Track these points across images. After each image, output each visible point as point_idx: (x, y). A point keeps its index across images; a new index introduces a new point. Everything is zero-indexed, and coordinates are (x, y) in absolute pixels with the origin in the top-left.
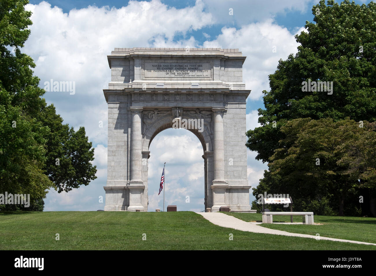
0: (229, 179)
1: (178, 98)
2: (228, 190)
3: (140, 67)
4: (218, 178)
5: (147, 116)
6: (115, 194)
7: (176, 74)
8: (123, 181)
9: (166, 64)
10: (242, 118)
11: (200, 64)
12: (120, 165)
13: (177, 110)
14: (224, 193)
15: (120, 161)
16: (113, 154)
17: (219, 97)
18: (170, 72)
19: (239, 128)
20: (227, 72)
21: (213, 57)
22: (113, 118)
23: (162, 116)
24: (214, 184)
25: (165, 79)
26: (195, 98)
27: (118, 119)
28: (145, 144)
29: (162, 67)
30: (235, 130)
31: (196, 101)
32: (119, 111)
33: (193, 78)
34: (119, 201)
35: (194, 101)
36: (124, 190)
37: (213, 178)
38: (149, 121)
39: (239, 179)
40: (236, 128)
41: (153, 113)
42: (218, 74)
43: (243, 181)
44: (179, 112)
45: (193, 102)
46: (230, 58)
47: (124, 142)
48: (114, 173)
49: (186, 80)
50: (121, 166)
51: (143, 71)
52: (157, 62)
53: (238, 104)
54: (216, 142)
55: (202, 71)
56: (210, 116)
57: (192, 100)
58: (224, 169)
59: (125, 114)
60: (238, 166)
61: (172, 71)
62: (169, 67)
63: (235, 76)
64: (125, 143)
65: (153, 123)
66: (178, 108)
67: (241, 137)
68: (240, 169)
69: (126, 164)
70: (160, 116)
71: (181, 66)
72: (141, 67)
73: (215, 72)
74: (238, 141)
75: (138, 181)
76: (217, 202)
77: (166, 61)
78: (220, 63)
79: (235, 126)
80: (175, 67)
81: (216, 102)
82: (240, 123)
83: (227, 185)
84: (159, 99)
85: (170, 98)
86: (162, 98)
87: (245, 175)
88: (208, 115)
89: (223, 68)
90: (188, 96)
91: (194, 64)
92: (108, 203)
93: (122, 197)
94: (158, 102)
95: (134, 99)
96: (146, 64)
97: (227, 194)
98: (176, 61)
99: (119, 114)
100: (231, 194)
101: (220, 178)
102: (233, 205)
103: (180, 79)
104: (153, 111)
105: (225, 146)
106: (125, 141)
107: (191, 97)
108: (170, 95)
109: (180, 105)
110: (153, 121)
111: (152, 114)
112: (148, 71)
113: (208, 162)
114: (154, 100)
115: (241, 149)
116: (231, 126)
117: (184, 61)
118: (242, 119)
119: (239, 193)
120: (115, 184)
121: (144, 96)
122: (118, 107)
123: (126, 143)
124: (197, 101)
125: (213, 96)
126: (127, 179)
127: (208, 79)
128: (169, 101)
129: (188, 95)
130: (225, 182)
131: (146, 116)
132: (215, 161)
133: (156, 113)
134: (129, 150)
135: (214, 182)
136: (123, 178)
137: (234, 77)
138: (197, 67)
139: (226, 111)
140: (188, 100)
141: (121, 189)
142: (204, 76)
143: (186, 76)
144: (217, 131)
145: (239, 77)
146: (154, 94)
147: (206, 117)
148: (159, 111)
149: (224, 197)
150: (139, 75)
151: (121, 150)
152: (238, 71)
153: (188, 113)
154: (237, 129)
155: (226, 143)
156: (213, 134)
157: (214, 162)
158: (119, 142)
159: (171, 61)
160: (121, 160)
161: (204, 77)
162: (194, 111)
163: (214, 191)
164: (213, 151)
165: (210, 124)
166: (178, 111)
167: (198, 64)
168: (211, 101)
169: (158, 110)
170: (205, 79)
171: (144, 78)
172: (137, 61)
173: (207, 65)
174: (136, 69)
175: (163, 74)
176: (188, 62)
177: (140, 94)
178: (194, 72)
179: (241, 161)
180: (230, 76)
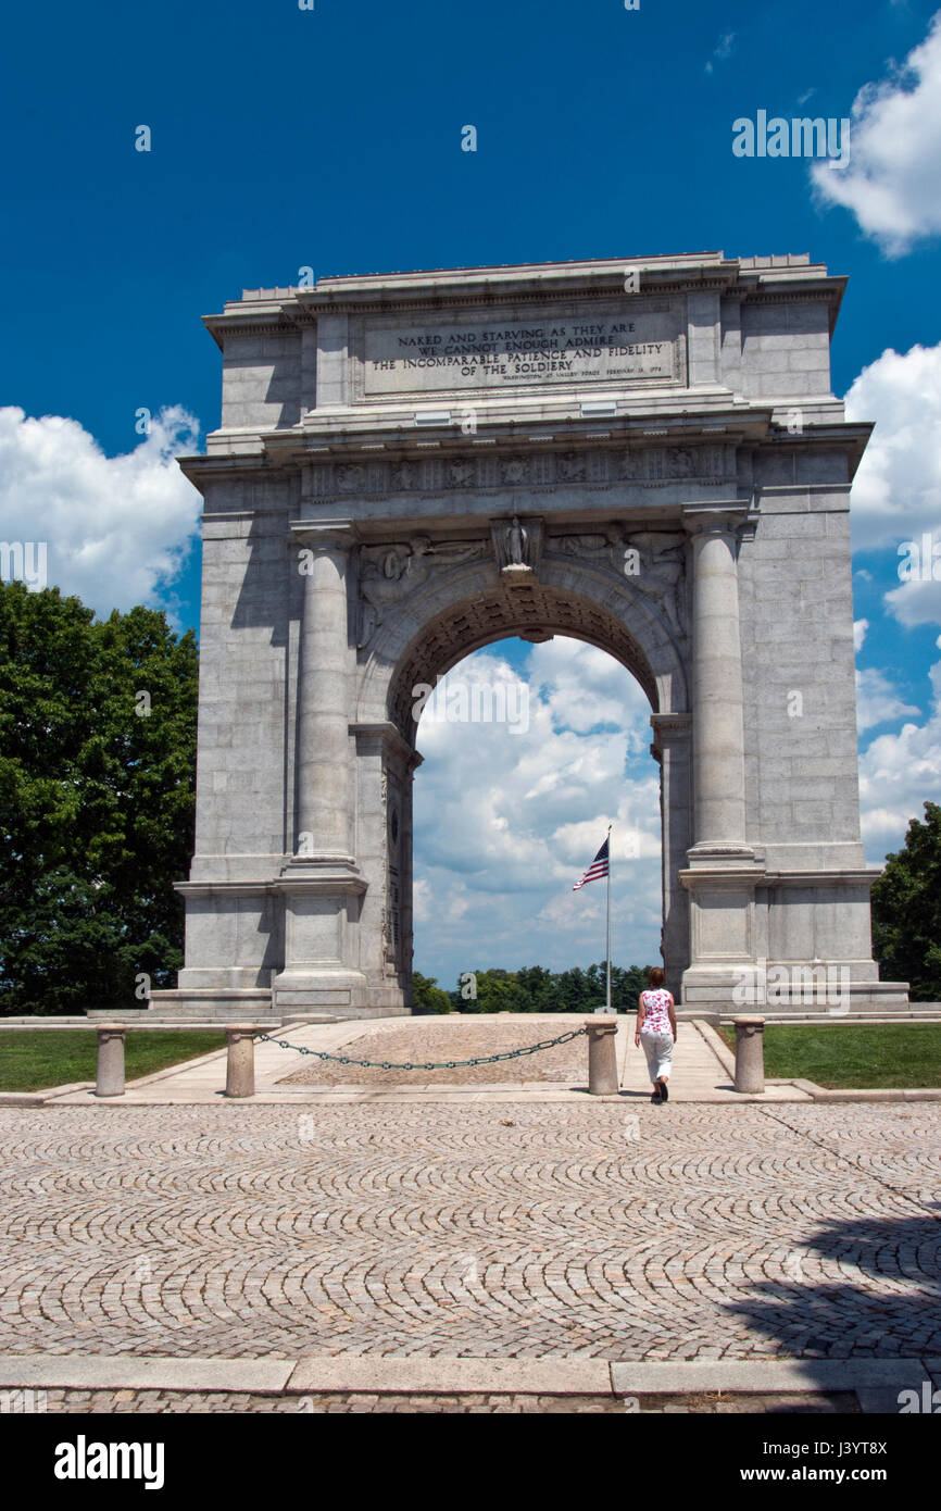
0: (770, 841)
1: (516, 471)
2: (766, 893)
3: (341, 349)
4: (715, 836)
5: (380, 570)
6: (227, 917)
7: (510, 369)
8: (265, 859)
9: (463, 331)
10: (833, 558)
11: (625, 320)
12: (253, 789)
13: (513, 527)
14: (743, 905)
15: (254, 771)
16: (224, 740)
17: (716, 459)
18: (483, 361)
19: (819, 604)
20: (753, 353)
21: (687, 282)
22: (224, 583)
23: (446, 565)
24: (692, 864)
25: (458, 394)
26: (599, 469)
27: (246, 585)
28: (372, 691)
29: (445, 342)
30: (796, 611)
31: (603, 481)
32: (253, 551)
33: (591, 381)
34: (247, 949)
35: (596, 481)
36: (270, 900)
37: (693, 835)
38: (386, 590)
39: (819, 839)
40: (802, 604)
41: (408, 551)
42: (712, 358)
43: (840, 847)
44: (522, 540)
45: (591, 490)
46: (768, 290)
47: (270, 688)
48: (224, 823)
49: (558, 394)
50: (256, 792)
51: (358, 366)
52: (423, 326)
53: (812, 491)
54: (702, 666)
55: (634, 350)
56: (673, 556)
57: (584, 480)
58: (742, 795)
59: (276, 562)
60: (813, 780)
61: (492, 358)
62: (477, 343)
63: (790, 371)
64: (275, 692)
65: (406, 598)
66: (516, 522)
67: (830, 643)
68: (825, 791)
69: (282, 781)
70: (437, 565)
71: (534, 334)
72: (346, 349)
73: (694, 351)
74: (815, 665)
75: (327, 856)
76: (711, 949)
77: (462, 318)
78: (718, 305)
79: (796, 595)
80: (502, 343)
81: (699, 483)
82: (821, 579)
83: (759, 867)
84: (428, 482)
85: (479, 473)
86: (439, 477)
87: (847, 818)
88: (664, 553)
89: (734, 336)
90: (565, 463)
91: (596, 322)
92: (197, 955)
93: (262, 928)
94: (423, 498)
95: (312, 490)
96: (370, 337)
97: (758, 910)
98: (509, 314)
99: (251, 563)
100: (779, 907)
101: (724, 837)
102: (791, 959)
103: (529, 390)
104: (407, 544)
105: (750, 689)
106: (274, 682)
107: (580, 467)
108: (479, 461)
109: (526, 505)
110: (406, 586)
111: (400, 560)
112: (379, 365)
113: (671, 763)
114: (403, 489)
115: (826, 698)
116: (776, 597)
117: (545, 312)
118: (830, 561)
119: (820, 906)
120: (229, 871)
121: (357, 472)
122: (247, 535)
123: (282, 689)
124: (610, 480)
125: (689, 455)
126: (282, 849)
127: (664, 382)
128: (473, 486)
129: (567, 459)
130: (750, 853)
131: (376, 570)
132: (698, 756)
133: (420, 551)
134: (293, 717)
135: (693, 853)
136: (264, 843)
137: (789, 375)
138: (607, 332)
139: (752, 527)
140: (564, 480)
141: (255, 892)
142: (642, 370)
143: (556, 376)
144: (706, 614)
145: (811, 376)
146: (404, 460)
147: (657, 559)
148: (433, 544)
149: (743, 927)
150: (339, 385)
151: (258, 719)
152: (807, 348)
153: (569, 543)
154: (807, 607)
155: (753, 673)
156: (691, 637)
157: (695, 761)
158: (250, 684)
159: (486, 317)
160: (257, 767)
161: (641, 375)
162: (601, 535)
163: (693, 894)
164: (691, 711)
165: (676, 593)
166: (516, 532)
167: (612, 321)
168: (678, 477)
169: (428, 537)
170: (650, 383)
171: (359, 399)
172: (330, 327)
173: (658, 320)
174: (326, 361)
175: (446, 373)
176: (568, 312)
177: (337, 465)
178: (596, 356)
179: (828, 756)
180: (772, 373)
